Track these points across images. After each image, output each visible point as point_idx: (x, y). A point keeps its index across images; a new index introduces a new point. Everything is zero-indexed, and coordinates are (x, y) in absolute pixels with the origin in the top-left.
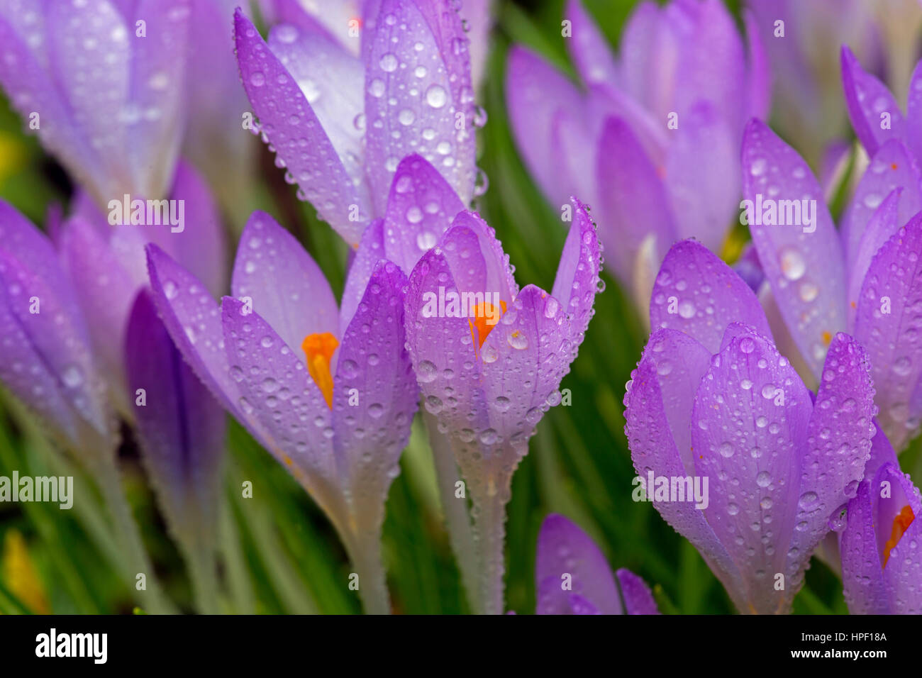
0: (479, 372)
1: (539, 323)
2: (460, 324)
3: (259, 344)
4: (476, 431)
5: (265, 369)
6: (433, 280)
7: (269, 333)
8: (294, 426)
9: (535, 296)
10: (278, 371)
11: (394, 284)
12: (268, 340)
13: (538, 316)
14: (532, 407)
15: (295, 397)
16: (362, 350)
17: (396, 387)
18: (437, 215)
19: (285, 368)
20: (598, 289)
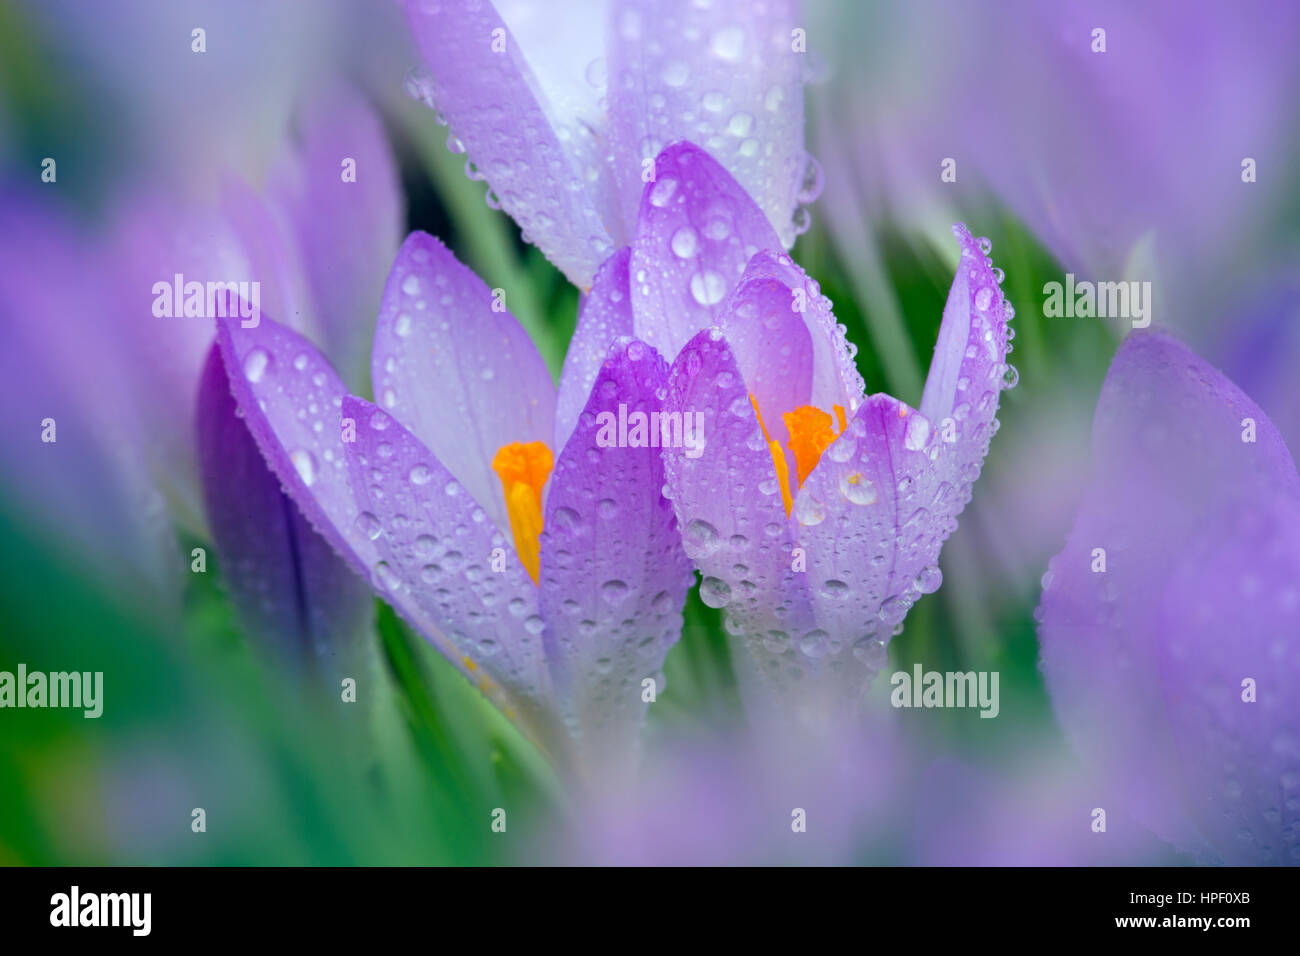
0: (793, 538)
1: (897, 459)
2: (757, 460)
3: (406, 478)
4: (791, 634)
5: (418, 520)
6: (707, 384)
7: (423, 460)
8: (474, 614)
9: (887, 414)
10: (441, 524)
11: (644, 381)
12: (424, 470)
13: (893, 448)
14: (890, 595)
15: (472, 567)
16: (587, 492)
17: (649, 553)
18: (726, 243)
19: (454, 520)
20: (1006, 384)
